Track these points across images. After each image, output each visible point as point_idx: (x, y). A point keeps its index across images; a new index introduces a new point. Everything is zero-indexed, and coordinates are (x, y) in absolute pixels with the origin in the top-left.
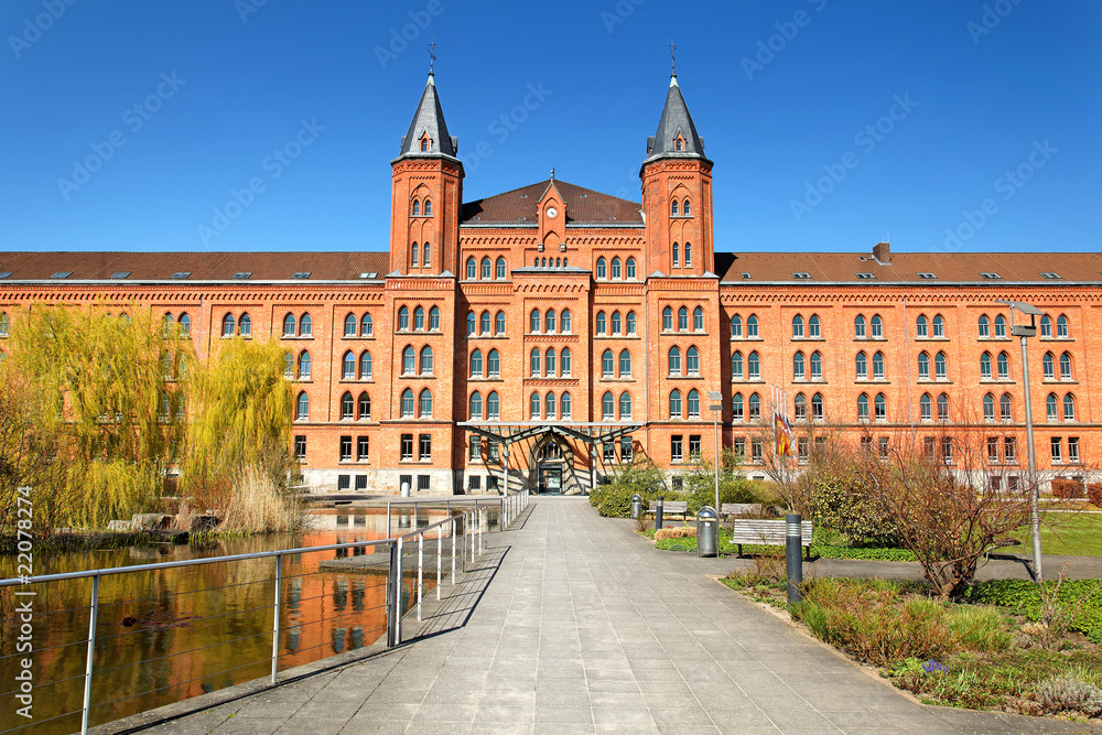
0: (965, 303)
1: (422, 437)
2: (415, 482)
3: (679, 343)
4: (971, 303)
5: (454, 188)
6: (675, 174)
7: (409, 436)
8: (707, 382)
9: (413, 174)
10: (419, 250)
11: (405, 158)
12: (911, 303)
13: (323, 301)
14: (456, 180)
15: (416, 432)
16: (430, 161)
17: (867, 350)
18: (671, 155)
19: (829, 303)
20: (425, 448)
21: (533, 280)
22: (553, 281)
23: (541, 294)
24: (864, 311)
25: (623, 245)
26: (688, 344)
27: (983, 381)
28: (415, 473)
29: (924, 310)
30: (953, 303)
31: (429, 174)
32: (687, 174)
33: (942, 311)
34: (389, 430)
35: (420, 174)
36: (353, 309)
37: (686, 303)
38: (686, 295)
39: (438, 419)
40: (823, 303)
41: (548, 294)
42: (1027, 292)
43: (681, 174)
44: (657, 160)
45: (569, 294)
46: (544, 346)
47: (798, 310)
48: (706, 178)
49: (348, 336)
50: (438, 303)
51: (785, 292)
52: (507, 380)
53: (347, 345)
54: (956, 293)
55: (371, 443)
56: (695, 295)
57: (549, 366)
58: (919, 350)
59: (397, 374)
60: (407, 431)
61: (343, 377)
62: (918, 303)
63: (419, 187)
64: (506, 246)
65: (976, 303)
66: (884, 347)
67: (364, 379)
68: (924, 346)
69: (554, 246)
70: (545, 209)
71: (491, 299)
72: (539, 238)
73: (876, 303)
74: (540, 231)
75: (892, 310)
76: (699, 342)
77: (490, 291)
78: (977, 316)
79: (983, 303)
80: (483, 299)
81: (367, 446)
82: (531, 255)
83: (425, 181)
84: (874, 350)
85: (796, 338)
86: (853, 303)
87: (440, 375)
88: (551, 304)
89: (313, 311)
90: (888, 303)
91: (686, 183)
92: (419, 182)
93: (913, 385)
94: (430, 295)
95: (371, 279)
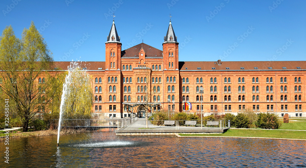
0: (235, 75)
1: (114, 106)
3: (170, 85)
4: (237, 75)
5: (120, 49)
7: (111, 106)
8: (176, 93)
9: (110, 47)
10: (112, 64)
11: (108, 43)
12: (223, 75)
14: (120, 47)
15: (113, 105)
16: (114, 43)
17: (213, 86)
18: (169, 42)
19: (205, 75)
20: (115, 108)
21: (138, 71)
22: (142, 71)
23: (140, 74)
24: (212, 77)
25: (158, 62)
26: (172, 85)
27: (239, 92)
28: (112, 114)
29: (226, 77)
30: (233, 75)
31: (114, 47)
32: (173, 47)
33: (230, 77)
34: (107, 104)
35: (112, 47)
36: (97, 77)
37: (172, 76)
38: (172, 74)
39: (117, 102)
40: (203, 75)
42: (249, 72)
43: (171, 47)
44: (166, 43)
45: (146, 74)
46: (140, 85)
47: (198, 77)
48: (177, 47)
49: (96, 83)
50: (117, 76)
51: (195, 73)
52: (132, 93)
53: (96, 85)
54: (233, 72)
55: (102, 107)
56: (174, 74)
57: (142, 90)
58: (225, 86)
59: (108, 92)
60: (111, 105)
61: (95, 92)
62: (225, 75)
64: (132, 62)
65: (238, 75)
66: (217, 85)
67: (100, 93)
68: (226, 85)
69: (143, 62)
70: (140, 54)
71: (128, 75)
72: (139, 61)
73: (215, 75)
74: (139, 59)
75: (219, 76)
76: (174, 85)
77: (128, 73)
78: (238, 78)
79: (239, 75)
80: (127, 75)
82: (138, 65)
83: (113, 48)
84: (215, 86)
85: (197, 83)
86: (210, 75)
87: (118, 92)
88: (142, 76)
90: (218, 75)
91: (172, 48)
93: (223, 93)
94: (115, 74)
95: (101, 70)
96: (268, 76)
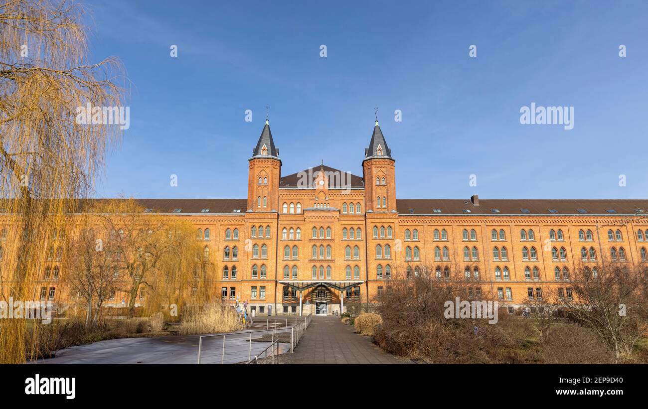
0: (513, 224)
1: (261, 287)
2: (258, 309)
3: (381, 243)
4: (516, 224)
5: (277, 171)
6: (378, 166)
7: (255, 287)
8: (394, 261)
9: (259, 165)
10: (261, 200)
11: (255, 158)
12: (488, 224)
13: (215, 223)
14: (278, 168)
15: (259, 285)
16: (267, 159)
17: (469, 246)
18: (376, 156)
19: (450, 224)
20: (262, 293)
21: (313, 214)
22: (323, 214)
23: (317, 220)
24: (467, 228)
25: (355, 198)
26: (385, 243)
27: (524, 261)
29: (495, 227)
30: (508, 224)
31: (266, 166)
32: (383, 166)
33: (503, 228)
34: (246, 284)
35: (262, 166)
36: (230, 227)
37: (384, 224)
38: (384, 220)
39: (269, 279)
40: (447, 224)
41: (320, 220)
43: (380, 166)
44: (369, 159)
45: (329, 220)
46: (318, 244)
47: (436, 227)
48: (392, 167)
49: (227, 239)
50: (270, 224)
51: (429, 219)
52: (301, 260)
53: (226, 244)
54: (509, 219)
55: (236, 290)
56: (388, 221)
57: (321, 253)
58: (494, 246)
59: (250, 258)
60: (254, 284)
61: (224, 259)
62: (491, 224)
63: (261, 171)
64: (301, 198)
65: (519, 224)
66: (477, 245)
67: (234, 260)
68: (496, 244)
69: (323, 198)
71: (294, 222)
72: (316, 194)
73: (472, 224)
74: (317, 191)
75: (480, 227)
76: (390, 242)
77: (294, 219)
78: (520, 230)
79: (522, 224)
80: (290, 222)
81: (234, 292)
82: (313, 202)
83: (264, 169)
84: (473, 246)
85: (435, 240)
86: (461, 224)
87: (270, 258)
88: (322, 224)
89: (211, 228)
90: (478, 224)
91: (383, 169)
92: (262, 169)
93: (491, 262)
94: (266, 220)
95: (238, 213)
96: (582, 228)
